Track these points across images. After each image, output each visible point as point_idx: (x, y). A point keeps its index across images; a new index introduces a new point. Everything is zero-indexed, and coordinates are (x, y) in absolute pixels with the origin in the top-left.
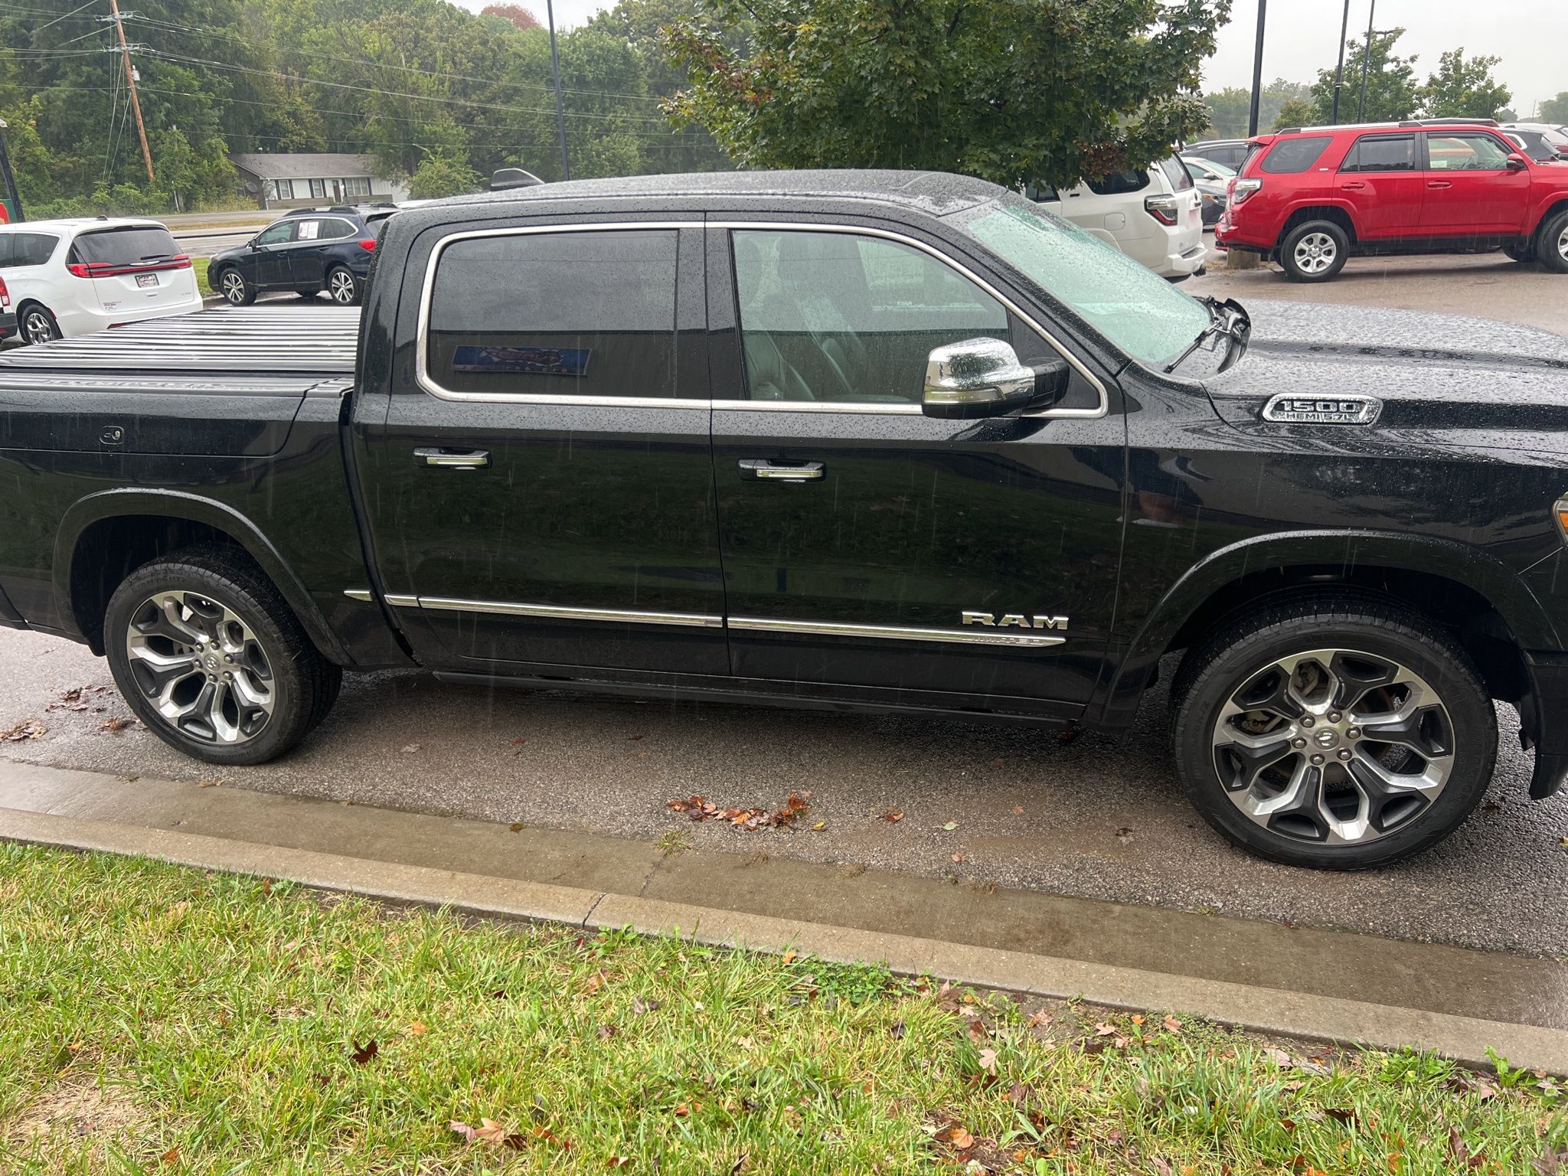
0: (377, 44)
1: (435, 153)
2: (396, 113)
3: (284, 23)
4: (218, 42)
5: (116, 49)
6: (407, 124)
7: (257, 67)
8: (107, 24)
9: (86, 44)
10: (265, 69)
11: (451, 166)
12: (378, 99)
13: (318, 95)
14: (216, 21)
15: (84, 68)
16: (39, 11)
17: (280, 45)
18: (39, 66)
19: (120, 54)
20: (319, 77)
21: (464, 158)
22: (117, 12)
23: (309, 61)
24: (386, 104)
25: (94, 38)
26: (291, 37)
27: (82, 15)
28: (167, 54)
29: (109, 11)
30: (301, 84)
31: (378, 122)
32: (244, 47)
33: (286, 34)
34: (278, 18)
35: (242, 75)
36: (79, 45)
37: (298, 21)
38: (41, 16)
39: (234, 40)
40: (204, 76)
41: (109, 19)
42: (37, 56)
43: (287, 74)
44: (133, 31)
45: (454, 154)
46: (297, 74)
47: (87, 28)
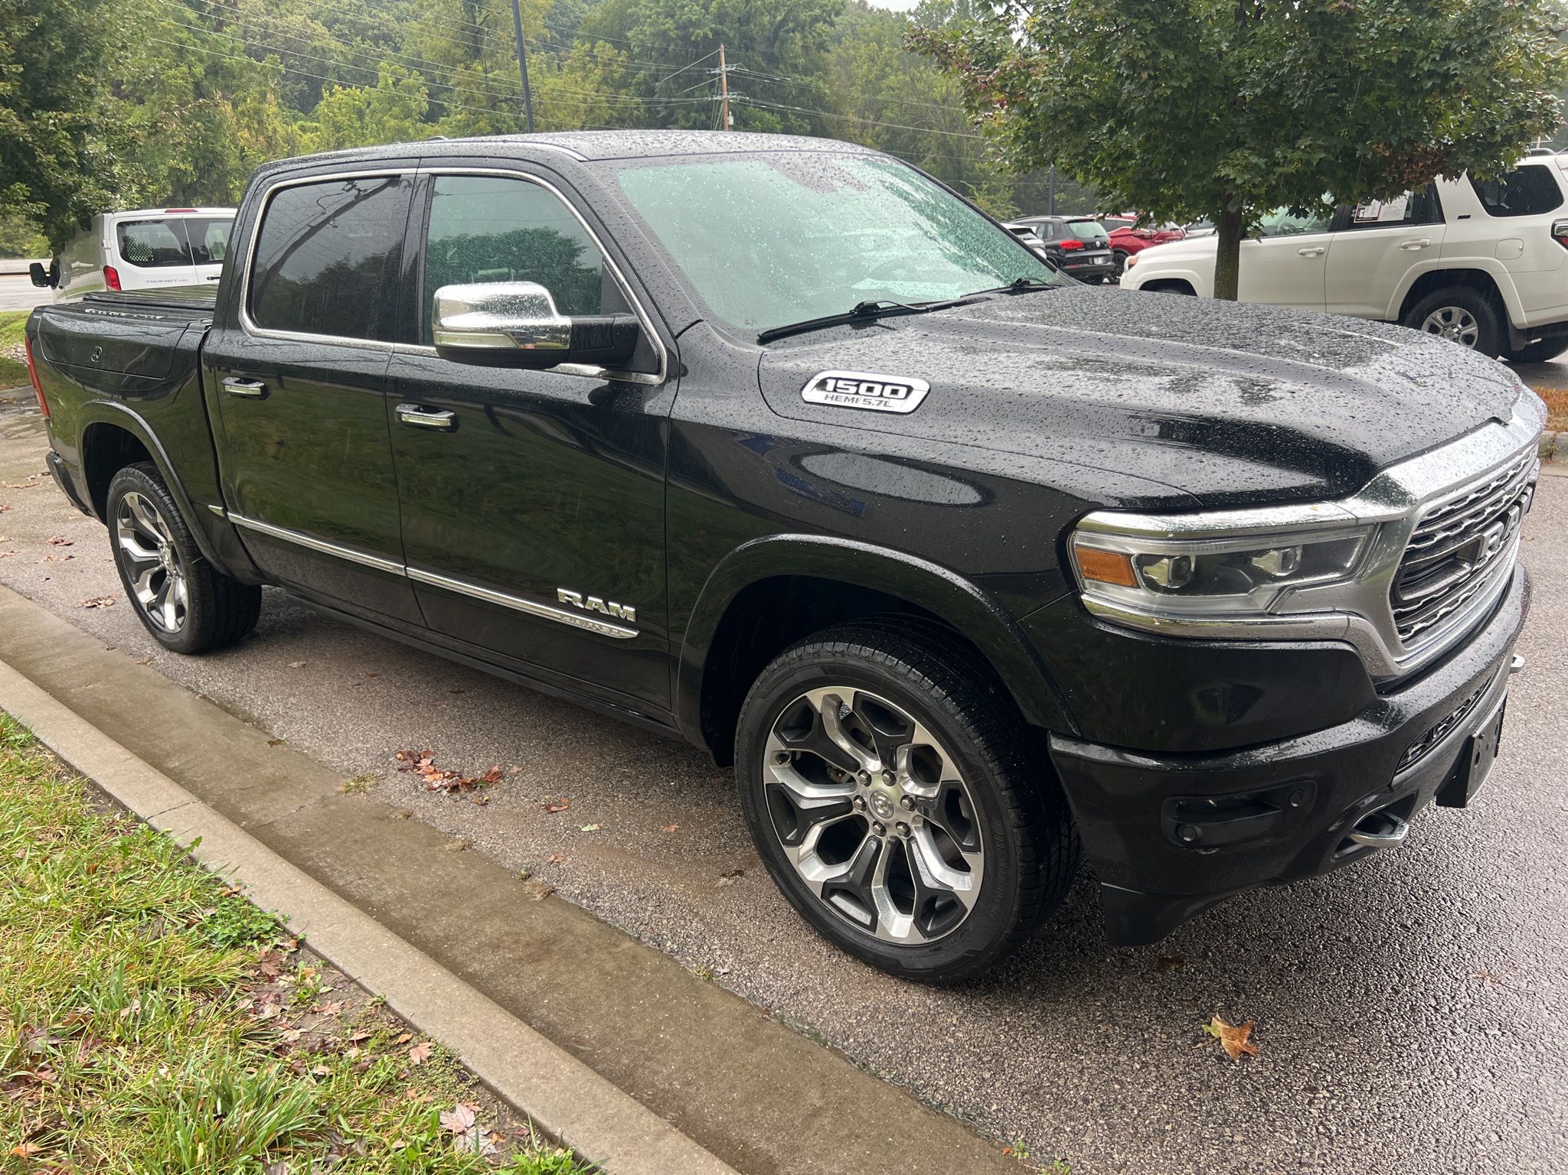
0: (944, 88)
1: (979, 190)
2: (951, 153)
3: (870, 71)
4: (803, 90)
5: (719, 98)
6: (959, 162)
7: (835, 112)
8: (715, 75)
9: (697, 94)
10: (841, 113)
11: (992, 202)
12: (937, 139)
13: (887, 137)
14: (806, 72)
15: (693, 115)
16: (665, 66)
17: (863, 92)
18: (658, 112)
19: (721, 102)
20: (891, 121)
21: (1008, 195)
22: (723, 65)
23: (885, 105)
24: (943, 144)
25: (701, 89)
26: (872, 85)
27: (697, 68)
28: (760, 102)
29: (717, 65)
30: (874, 126)
31: (934, 160)
32: (825, 94)
33: (871, 81)
34: (865, 67)
35: (821, 119)
36: (691, 94)
37: (882, 70)
38: (665, 70)
39: (818, 87)
40: (788, 120)
41: (717, 71)
42: (660, 103)
43: (863, 118)
44: (734, 82)
45: (999, 191)
46: (872, 117)
47: (700, 79)
